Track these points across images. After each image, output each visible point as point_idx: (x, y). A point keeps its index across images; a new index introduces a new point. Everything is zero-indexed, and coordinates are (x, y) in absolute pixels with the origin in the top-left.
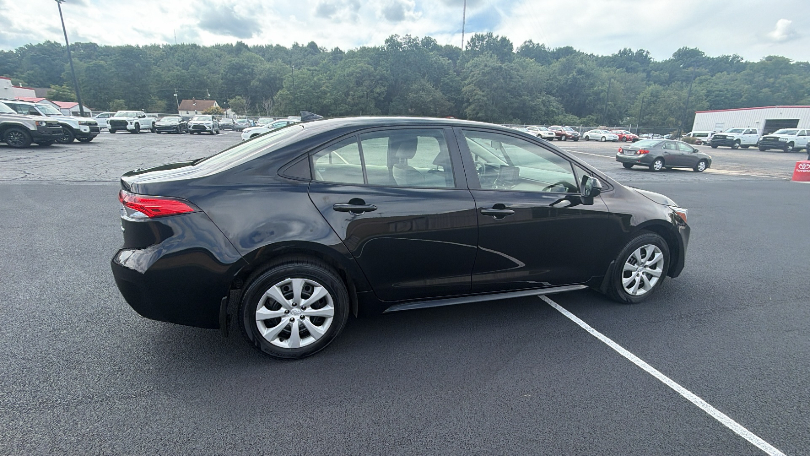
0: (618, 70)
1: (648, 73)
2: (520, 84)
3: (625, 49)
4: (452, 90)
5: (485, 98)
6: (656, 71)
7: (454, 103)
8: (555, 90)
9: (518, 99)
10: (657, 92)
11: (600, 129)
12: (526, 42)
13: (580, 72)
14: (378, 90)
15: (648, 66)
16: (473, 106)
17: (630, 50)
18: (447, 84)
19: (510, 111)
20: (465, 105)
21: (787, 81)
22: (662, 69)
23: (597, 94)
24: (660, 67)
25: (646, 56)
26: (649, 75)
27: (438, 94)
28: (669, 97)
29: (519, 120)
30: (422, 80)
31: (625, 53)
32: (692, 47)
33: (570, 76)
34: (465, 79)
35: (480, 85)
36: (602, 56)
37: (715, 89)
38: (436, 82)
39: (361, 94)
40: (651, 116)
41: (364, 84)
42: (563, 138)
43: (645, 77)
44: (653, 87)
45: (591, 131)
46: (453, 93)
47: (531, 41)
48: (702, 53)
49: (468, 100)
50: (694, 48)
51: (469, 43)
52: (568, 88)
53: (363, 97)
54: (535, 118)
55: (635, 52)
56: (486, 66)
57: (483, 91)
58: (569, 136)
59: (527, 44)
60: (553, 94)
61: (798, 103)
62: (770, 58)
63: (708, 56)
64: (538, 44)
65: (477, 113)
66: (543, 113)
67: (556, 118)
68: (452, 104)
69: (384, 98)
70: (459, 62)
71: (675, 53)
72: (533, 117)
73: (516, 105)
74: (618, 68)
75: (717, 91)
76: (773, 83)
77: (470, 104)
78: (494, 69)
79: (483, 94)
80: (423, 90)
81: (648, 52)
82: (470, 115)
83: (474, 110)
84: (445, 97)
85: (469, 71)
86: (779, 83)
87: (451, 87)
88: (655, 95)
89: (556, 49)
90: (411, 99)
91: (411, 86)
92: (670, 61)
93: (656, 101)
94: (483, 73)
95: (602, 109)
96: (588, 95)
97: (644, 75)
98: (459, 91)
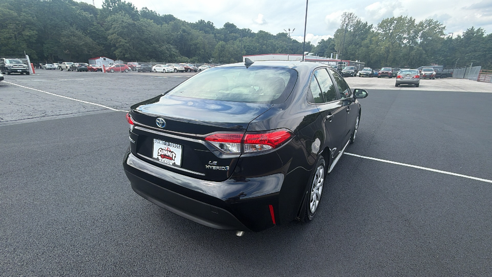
0: (200, 32)
1: (215, 34)
2: (150, 36)
3: (201, 20)
4: (99, 38)
5: (128, 45)
6: (218, 34)
7: (103, 47)
8: (172, 41)
9: (151, 46)
10: (224, 45)
11: (205, 65)
12: (143, 8)
13: (184, 31)
14: (28, 34)
15: (214, 31)
16: (120, 50)
17: (204, 21)
18: (94, 32)
19: (147, 54)
20: (113, 48)
21: (271, 43)
22: (220, 33)
23: (195, 45)
24: (219, 31)
25: (212, 25)
26: (215, 36)
27: (89, 40)
28: (229, 48)
29: (154, 59)
30: (71, 28)
31: (202, 22)
32: (231, 23)
33: (179, 33)
34: (107, 29)
35: (121, 34)
36: (190, 23)
37: (247, 45)
38: (84, 30)
39: (8, 35)
40: (223, 58)
41: (8, 27)
42: (189, 70)
43: (214, 36)
44: (221, 43)
45: (202, 66)
46: (101, 40)
47: (146, 8)
48: (235, 27)
49: (115, 46)
50: (232, 23)
51: (104, 4)
52: (179, 40)
53: (10, 38)
54: (164, 58)
55: (206, 22)
56: (123, 21)
57: (125, 40)
58: (192, 69)
59: (144, 9)
60: (171, 44)
61: (275, 53)
62: (261, 32)
63: (238, 28)
64: (152, 11)
65: (124, 55)
66: (168, 55)
67: (176, 58)
68: (101, 47)
69: (35, 40)
70: (99, 17)
71: (225, 25)
72: (163, 57)
73: (150, 50)
74: (200, 30)
75: (248, 46)
76: (266, 43)
77: (117, 48)
78: (129, 24)
79: (126, 41)
80: (74, 36)
81: (212, 23)
82: (119, 56)
83: (121, 52)
84: (95, 42)
85: (110, 24)
86: (268, 43)
87: (98, 34)
88: (223, 47)
89: (164, 16)
90: (64, 42)
91: (62, 32)
92: (223, 29)
93: (224, 49)
94: (122, 26)
95: (200, 53)
96: (191, 45)
97: (213, 35)
98: (106, 39)
